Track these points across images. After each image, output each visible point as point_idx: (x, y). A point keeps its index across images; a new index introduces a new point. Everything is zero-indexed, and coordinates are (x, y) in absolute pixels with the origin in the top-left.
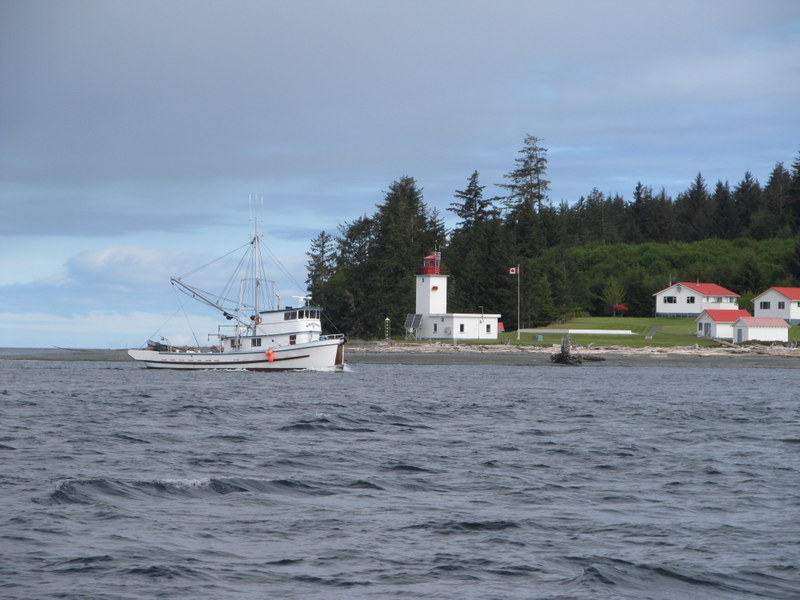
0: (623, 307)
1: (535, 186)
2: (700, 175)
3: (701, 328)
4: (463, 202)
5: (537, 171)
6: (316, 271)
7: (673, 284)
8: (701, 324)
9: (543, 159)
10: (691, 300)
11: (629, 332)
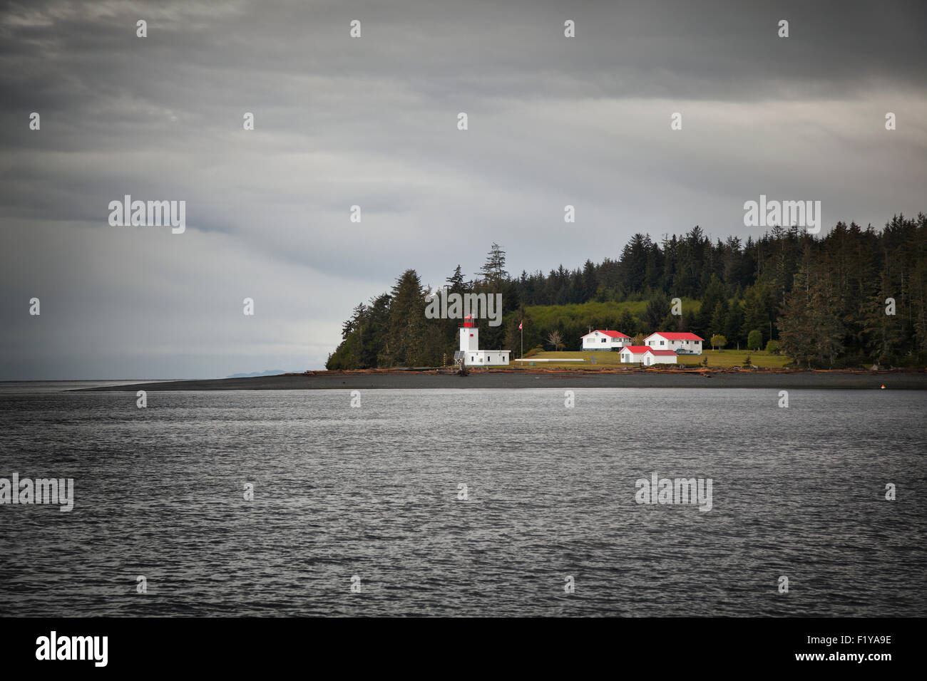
0: (563, 346)
1: (498, 273)
2: (561, 266)
3: (623, 357)
4: (452, 284)
5: (500, 264)
6: (348, 327)
7: (592, 332)
8: (623, 355)
9: (503, 258)
10: (604, 340)
11: (582, 360)
